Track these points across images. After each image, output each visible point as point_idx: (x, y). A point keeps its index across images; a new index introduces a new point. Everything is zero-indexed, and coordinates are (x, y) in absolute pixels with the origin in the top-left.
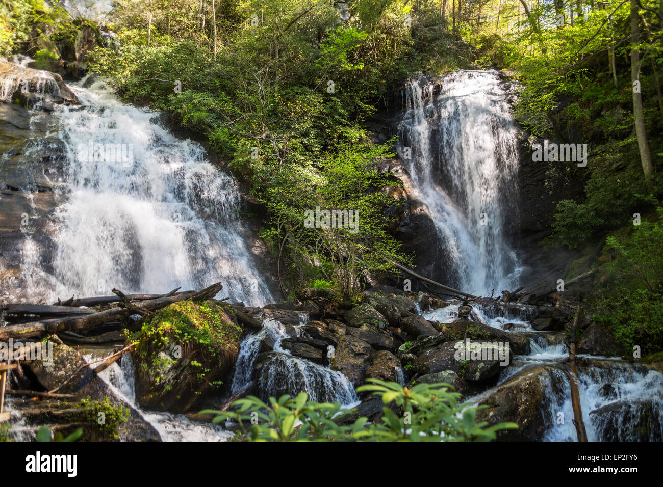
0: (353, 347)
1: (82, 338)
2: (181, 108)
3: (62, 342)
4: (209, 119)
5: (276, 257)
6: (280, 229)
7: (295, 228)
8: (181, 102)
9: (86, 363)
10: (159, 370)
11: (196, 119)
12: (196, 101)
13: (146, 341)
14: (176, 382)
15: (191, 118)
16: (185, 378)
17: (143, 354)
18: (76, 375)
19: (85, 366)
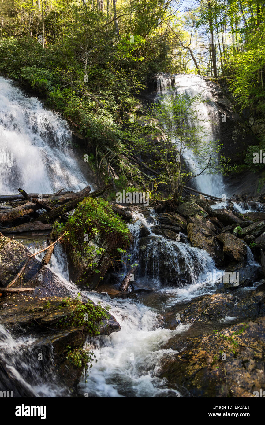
0: (203, 232)
1: (4, 229)
2: (29, 76)
3: (2, 235)
4: (49, 84)
5: (96, 173)
6: (97, 155)
7: (106, 155)
8: (30, 72)
9: (31, 254)
10: (89, 258)
11: (40, 83)
12: (39, 73)
13: (75, 232)
14: (99, 266)
15: (37, 82)
16: (106, 262)
17: (75, 243)
18: (25, 266)
19: (31, 258)
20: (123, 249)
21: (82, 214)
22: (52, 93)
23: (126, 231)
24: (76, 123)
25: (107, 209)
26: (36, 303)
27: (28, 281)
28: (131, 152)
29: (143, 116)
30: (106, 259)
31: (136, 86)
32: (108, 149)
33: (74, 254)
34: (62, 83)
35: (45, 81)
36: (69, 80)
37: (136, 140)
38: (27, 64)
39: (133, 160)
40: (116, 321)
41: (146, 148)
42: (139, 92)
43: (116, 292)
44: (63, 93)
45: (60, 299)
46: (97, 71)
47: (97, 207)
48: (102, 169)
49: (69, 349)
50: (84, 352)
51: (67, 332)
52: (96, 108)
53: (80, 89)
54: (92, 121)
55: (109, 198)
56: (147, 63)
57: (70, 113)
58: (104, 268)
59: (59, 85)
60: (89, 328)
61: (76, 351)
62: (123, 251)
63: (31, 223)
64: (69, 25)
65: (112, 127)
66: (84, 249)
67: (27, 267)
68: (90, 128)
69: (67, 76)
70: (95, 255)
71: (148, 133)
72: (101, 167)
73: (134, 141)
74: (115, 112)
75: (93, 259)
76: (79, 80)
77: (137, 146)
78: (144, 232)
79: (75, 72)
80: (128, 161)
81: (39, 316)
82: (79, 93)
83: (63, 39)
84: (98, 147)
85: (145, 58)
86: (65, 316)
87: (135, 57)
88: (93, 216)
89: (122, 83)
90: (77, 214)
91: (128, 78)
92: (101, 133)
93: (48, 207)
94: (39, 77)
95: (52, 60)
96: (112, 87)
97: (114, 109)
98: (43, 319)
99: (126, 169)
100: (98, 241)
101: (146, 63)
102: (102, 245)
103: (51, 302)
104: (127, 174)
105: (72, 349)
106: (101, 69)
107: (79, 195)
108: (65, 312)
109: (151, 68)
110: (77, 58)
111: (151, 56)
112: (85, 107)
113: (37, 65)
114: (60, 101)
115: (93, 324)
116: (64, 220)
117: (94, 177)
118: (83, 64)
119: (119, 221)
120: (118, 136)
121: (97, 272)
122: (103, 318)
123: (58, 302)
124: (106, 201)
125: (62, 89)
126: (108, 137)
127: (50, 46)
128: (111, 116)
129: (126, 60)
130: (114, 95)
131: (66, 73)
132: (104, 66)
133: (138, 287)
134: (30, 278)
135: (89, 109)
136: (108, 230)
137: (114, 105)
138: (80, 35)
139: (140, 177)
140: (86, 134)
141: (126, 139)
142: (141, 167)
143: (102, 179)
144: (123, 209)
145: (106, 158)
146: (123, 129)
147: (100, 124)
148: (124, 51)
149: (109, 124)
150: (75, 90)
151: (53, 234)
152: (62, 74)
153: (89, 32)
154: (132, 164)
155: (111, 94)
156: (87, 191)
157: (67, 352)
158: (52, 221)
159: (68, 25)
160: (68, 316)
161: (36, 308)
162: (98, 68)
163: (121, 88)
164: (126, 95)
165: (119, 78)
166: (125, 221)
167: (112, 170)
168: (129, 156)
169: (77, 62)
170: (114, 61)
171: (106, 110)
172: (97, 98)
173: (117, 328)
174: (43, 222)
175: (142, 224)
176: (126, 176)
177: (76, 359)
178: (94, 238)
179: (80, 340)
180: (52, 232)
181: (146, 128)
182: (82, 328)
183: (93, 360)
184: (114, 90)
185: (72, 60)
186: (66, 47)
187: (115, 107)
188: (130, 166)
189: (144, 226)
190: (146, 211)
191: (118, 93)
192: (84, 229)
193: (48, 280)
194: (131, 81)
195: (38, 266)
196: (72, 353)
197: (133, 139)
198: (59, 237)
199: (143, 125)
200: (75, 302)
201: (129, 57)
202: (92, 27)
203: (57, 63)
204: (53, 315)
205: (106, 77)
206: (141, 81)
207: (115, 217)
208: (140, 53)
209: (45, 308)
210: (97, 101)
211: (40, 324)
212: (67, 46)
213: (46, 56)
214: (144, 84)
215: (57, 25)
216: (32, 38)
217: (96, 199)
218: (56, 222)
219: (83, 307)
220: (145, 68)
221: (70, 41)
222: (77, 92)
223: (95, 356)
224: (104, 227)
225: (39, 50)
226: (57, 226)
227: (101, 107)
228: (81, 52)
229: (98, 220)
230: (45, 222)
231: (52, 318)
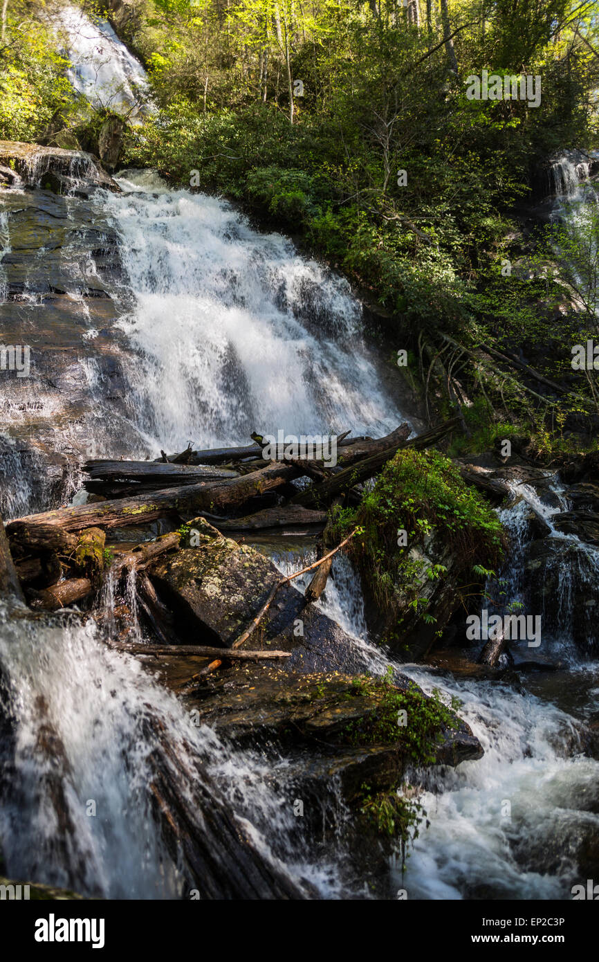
1: (224, 521)
2: (265, 187)
3: (220, 533)
4: (307, 201)
5: (419, 394)
6: (421, 353)
7: (443, 351)
8: (264, 180)
9: (282, 577)
10: (409, 586)
11: (290, 201)
12: (285, 178)
13: (378, 527)
14: (433, 605)
15: (282, 199)
16: (450, 596)
17: (378, 553)
18: (271, 603)
19: (282, 585)
20: (487, 567)
21: (394, 487)
22: (315, 219)
23: (494, 526)
24: (371, 283)
25: (450, 475)
26: (295, 685)
27: (275, 635)
28: (500, 343)
29: (525, 257)
30: (449, 590)
31: (503, 187)
32: (446, 338)
33: (376, 578)
34: (336, 197)
35: (299, 194)
36: (351, 188)
37: (512, 315)
38: (259, 163)
39: (504, 361)
40: (472, 734)
41: (536, 332)
42: (513, 202)
43: (470, 666)
44: (339, 218)
45: (347, 677)
46: (413, 162)
47: (428, 470)
48: (434, 386)
49: (367, 793)
50: (401, 801)
51: (363, 754)
52: (414, 245)
53: (377, 207)
54: (406, 276)
55: (450, 450)
56: (529, 132)
57: (356, 260)
58: (444, 611)
59: (329, 202)
60: (412, 746)
61: (381, 798)
62: (488, 573)
63: (280, 508)
64: (345, 67)
65: (454, 286)
66: (400, 567)
67: (273, 606)
68: (402, 292)
69: (345, 180)
70: (424, 582)
71: (538, 295)
72: (432, 380)
73: (506, 316)
74: (457, 253)
75: (420, 590)
76: (373, 186)
77: (512, 328)
78: (536, 526)
79: (363, 170)
80: (493, 363)
81: (302, 713)
82: (375, 214)
83: (332, 98)
84: (423, 334)
85: (523, 120)
86: (358, 718)
87: (500, 119)
88: (418, 492)
89: (472, 185)
90: (382, 487)
91: (485, 171)
92: (429, 302)
93: (316, 472)
94: (286, 188)
95: (311, 147)
96: (449, 195)
97: (456, 245)
98: (309, 722)
99: (489, 383)
100: (430, 549)
101: (526, 132)
102: (441, 559)
103: (327, 684)
104: (491, 394)
105: (373, 793)
106: (421, 157)
107: (385, 445)
108: (359, 708)
109: (537, 142)
110: (365, 138)
111: (535, 113)
112: (390, 246)
113: (280, 162)
114: (335, 237)
115: (422, 739)
116: (353, 501)
117: (415, 404)
118: (381, 149)
119: (478, 504)
120: (468, 308)
121: (430, 619)
122: (443, 726)
123: (341, 685)
124: (446, 457)
125: (336, 211)
126: (444, 311)
127: (306, 119)
128: (450, 263)
129: (477, 130)
130: (453, 213)
131: (344, 173)
132: (427, 150)
133: (522, 656)
134: (281, 630)
135: (398, 249)
136: (453, 524)
137: (456, 237)
138: (371, 86)
139: (525, 401)
140: (395, 308)
141: (488, 313)
142: (525, 377)
143: (434, 407)
144: (484, 474)
145: (442, 358)
146: (480, 289)
147: (426, 281)
148: (472, 111)
149: (447, 281)
150: (365, 209)
151: (329, 533)
152: (335, 177)
153: (391, 76)
154: (503, 371)
155: (448, 212)
156: (401, 434)
157: (361, 798)
158: (326, 505)
159: (343, 68)
160: (365, 717)
161: (294, 697)
162: (414, 155)
163: (469, 196)
164: (482, 210)
165: (463, 173)
166: (491, 503)
167: (456, 386)
168: (495, 352)
169: (367, 146)
170: (450, 135)
171: (438, 249)
172: (415, 224)
173: (474, 750)
174: (306, 507)
175: (531, 510)
176: (491, 399)
177: (383, 816)
178: (422, 542)
179: (391, 773)
180: (327, 529)
181: (532, 283)
182: (396, 748)
183: (419, 821)
184: (453, 201)
185: (356, 142)
186: (340, 116)
187: (457, 242)
188: (499, 375)
189: (537, 515)
190: (538, 479)
191: (462, 208)
192: (398, 522)
193: (319, 636)
194: (493, 177)
195: (297, 602)
196: (373, 801)
197: (504, 312)
198: (343, 540)
199: (527, 277)
200: (380, 684)
201: (484, 123)
202: (395, 64)
203: (323, 152)
204: (332, 713)
205: (433, 174)
206: (515, 175)
207: (468, 494)
208: (509, 110)
209: (314, 697)
210: (417, 231)
211: (303, 732)
212: (343, 113)
213: (298, 141)
214: (524, 182)
215: (318, 71)
216: (268, 107)
217: (423, 454)
218: (337, 507)
219: (400, 697)
220: (525, 144)
221: (349, 103)
222: (369, 214)
223: (425, 813)
224: (444, 518)
225: (283, 130)
226: (338, 515)
227: (426, 243)
228: (373, 123)
229: (430, 502)
230: (311, 506)
231: (330, 720)
